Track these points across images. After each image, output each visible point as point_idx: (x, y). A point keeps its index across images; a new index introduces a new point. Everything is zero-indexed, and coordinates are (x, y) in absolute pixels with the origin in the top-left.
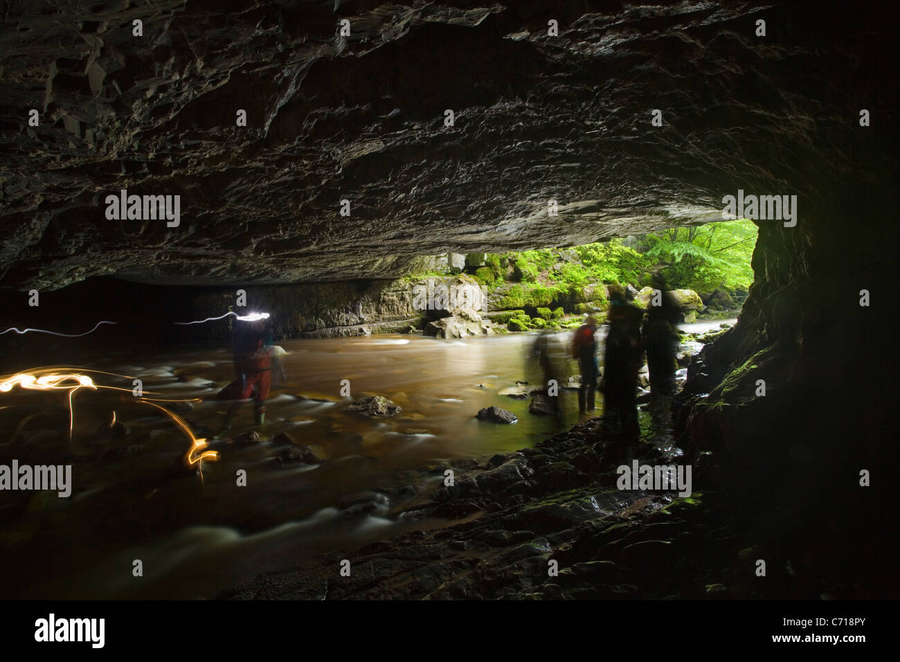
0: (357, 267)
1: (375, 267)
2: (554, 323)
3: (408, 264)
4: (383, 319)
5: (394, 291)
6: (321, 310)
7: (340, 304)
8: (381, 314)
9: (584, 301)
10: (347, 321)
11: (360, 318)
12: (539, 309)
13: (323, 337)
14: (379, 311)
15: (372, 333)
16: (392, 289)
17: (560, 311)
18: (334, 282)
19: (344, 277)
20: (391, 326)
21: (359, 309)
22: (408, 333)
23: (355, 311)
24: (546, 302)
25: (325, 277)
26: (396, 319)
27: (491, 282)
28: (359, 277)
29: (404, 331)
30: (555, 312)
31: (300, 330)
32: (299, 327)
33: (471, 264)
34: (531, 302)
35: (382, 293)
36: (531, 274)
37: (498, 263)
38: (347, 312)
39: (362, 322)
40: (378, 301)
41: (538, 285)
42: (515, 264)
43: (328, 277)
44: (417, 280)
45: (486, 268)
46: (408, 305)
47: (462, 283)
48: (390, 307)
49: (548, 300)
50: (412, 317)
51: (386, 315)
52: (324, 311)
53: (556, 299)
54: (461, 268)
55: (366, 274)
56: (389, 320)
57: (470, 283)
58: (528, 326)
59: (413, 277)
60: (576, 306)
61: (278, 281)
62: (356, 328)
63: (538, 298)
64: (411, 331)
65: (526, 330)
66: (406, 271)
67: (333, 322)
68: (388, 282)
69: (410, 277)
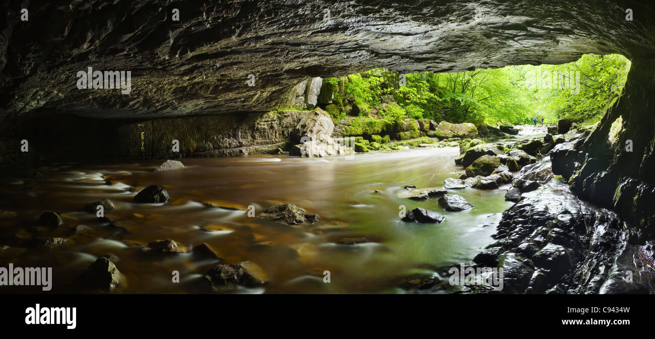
0: (239, 100)
1: (253, 100)
2: (385, 147)
3: (279, 98)
4: (257, 143)
5: (265, 121)
6: (210, 135)
7: (224, 131)
8: (255, 139)
9: (403, 131)
10: (230, 144)
11: (239, 142)
12: (373, 136)
13: (211, 156)
14: (254, 137)
15: (249, 154)
16: (264, 120)
17: (387, 138)
18: (219, 115)
19: (227, 110)
20: (263, 149)
21: (238, 135)
22: (277, 154)
23: (235, 136)
24: (378, 131)
25: (212, 110)
26: (267, 143)
27: (337, 115)
28: (240, 110)
29: (274, 153)
30: (384, 138)
31: (192, 151)
32: (191, 149)
33: (322, 102)
34: (368, 130)
35: (256, 123)
36: (365, 110)
37: (341, 101)
38: (229, 138)
39: (241, 145)
40: (253, 129)
41: (371, 118)
42: (353, 103)
43: (214, 110)
44: (283, 113)
45: (333, 105)
46: (276, 133)
47: (318, 115)
48: (262, 134)
49: (379, 129)
50: (279, 142)
51: (259, 140)
52: (212, 137)
53: (385, 129)
54: (315, 105)
55: (246, 107)
56: (262, 144)
57: (325, 115)
58: (368, 148)
59: (280, 110)
60: (397, 134)
61: (176, 112)
62: (237, 150)
63: (372, 128)
64: (280, 152)
65: (367, 151)
66: (277, 104)
67: (219, 145)
68: (261, 114)
69: (277, 110)
